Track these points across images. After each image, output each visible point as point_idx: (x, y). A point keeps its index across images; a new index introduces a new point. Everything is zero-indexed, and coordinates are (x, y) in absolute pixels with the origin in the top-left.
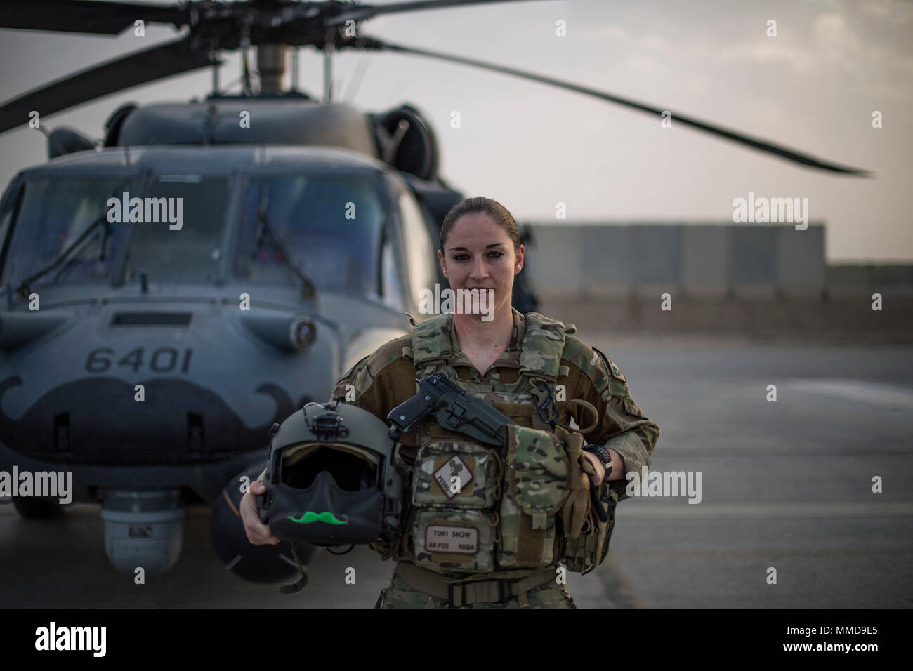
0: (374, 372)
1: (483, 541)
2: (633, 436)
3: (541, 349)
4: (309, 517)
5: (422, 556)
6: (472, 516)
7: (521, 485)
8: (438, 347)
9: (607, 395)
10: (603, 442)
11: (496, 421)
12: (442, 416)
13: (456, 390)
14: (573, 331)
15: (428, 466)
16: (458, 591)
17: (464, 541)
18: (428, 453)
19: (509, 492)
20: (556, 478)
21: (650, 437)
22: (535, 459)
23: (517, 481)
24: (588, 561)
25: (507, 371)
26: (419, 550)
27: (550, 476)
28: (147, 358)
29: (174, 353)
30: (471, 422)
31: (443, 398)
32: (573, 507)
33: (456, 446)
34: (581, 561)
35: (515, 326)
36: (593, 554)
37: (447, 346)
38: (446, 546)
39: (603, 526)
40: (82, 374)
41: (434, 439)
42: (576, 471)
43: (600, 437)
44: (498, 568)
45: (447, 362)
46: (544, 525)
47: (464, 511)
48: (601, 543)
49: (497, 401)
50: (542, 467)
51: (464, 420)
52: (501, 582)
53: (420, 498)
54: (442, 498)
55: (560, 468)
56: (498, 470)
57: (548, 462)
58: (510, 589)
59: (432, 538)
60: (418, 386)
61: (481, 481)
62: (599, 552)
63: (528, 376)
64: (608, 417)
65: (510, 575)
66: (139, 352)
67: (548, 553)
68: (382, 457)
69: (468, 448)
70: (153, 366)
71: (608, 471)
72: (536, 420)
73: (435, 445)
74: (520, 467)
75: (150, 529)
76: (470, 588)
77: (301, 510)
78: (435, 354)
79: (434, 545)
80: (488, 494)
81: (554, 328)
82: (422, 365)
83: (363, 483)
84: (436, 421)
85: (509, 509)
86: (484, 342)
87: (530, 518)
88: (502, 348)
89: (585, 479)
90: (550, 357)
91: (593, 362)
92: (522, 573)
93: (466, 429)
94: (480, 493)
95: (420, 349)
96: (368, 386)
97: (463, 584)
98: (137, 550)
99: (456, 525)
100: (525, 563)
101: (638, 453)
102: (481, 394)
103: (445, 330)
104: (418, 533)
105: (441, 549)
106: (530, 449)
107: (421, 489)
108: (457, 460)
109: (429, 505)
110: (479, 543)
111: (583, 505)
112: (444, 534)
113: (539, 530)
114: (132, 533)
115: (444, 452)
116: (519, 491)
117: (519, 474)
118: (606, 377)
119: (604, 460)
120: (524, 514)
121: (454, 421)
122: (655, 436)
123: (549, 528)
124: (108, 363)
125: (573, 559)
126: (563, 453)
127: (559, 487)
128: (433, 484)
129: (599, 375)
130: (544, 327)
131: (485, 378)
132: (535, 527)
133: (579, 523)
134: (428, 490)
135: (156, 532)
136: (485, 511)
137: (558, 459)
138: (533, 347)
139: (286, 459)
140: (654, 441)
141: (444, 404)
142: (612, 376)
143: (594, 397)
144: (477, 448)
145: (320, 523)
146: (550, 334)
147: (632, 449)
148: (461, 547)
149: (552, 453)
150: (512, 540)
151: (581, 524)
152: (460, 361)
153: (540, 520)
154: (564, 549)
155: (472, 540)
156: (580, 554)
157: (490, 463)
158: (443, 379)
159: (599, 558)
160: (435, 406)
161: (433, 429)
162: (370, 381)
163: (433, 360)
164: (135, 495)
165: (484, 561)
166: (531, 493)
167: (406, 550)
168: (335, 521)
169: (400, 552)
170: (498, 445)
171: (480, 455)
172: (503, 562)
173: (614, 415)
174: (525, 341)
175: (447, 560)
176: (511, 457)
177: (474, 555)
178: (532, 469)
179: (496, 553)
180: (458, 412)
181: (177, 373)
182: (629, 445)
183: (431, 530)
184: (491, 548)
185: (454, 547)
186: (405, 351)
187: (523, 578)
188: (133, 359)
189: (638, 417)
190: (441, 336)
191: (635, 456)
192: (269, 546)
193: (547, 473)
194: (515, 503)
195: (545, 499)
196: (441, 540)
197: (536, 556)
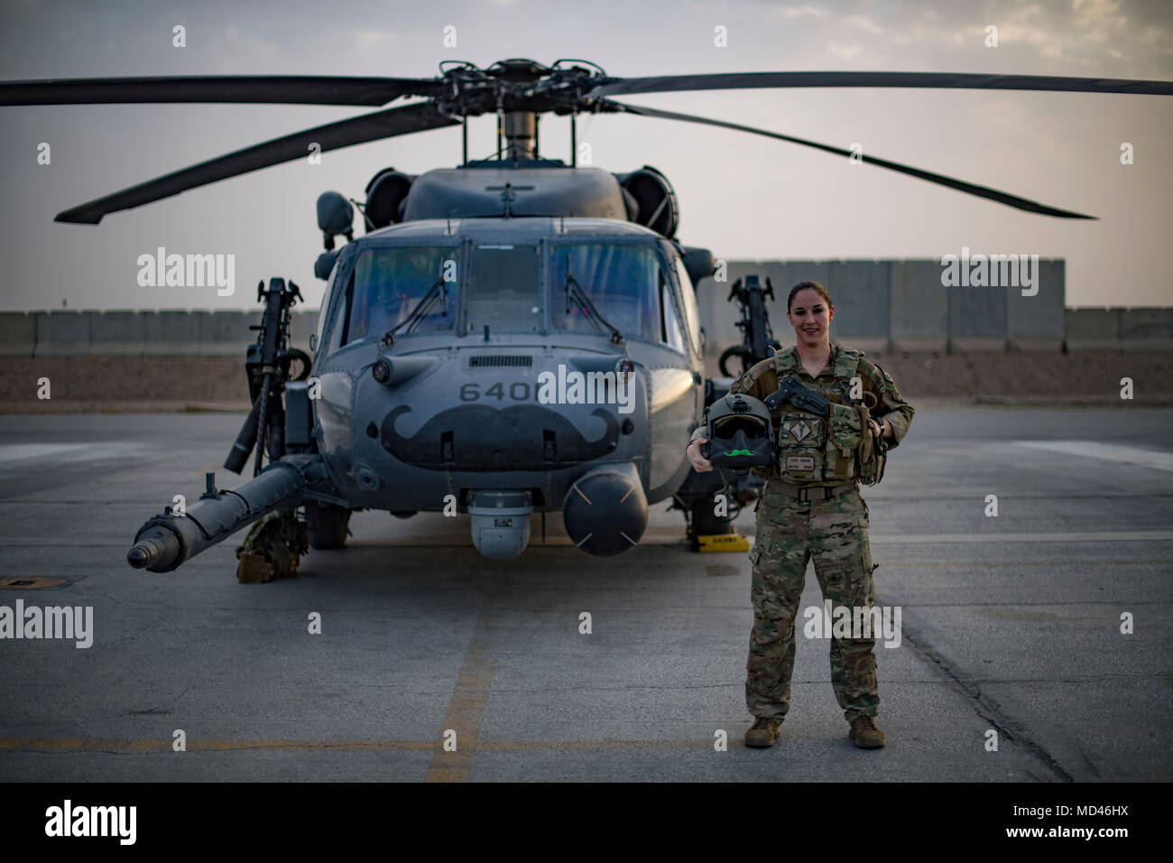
0: (755, 378)
1: (817, 464)
2: (898, 413)
3: (846, 365)
4: (735, 452)
5: (784, 472)
6: (811, 451)
7: (837, 434)
8: (790, 364)
9: (882, 390)
10: (882, 415)
11: (824, 402)
12: (794, 400)
13: (801, 386)
14: (862, 355)
15: (787, 426)
16: (803, 492)
17: (807, 464)
18: (787, 419)
19: (831, 438)
20: (855, 430)
21: (908, 414)
22: (844, 420)
23: (835, 432)
24: (873, 479)
25: (827, 377)
26: (783, 469)
27: (852, 429)
28: (506, 390)
29: (527, 386)
30: (810, 403)
31: (795, 390)
32: (864, 446)
33: (801, 416)
34: (869, 478)
35: (831, 352)
36: (875, 475)
37: (794, 363)
38: (797, 467)
39: (880, 458)
40: (458, 403)
41: (789, 412)
42: (865, 428)
43: (880, 412)
44: (824, 479)
45: (795, 372)
46: (849, 455)
47: (807, 448)
48: (880, 469)
49: (823, 392)
50: (848, 425)
51: (806, 402)
52: (826, 488)
53: (783, 442)
54: (796, 442)
55: (857, 426)
56: (824, 428)
57: (851, 422)
58: (831, 492)
59: (790, 463)
60: (779, 385)
61: (815, 433)
62: (879, 473)
63: (839, 379)
64: (883, 402)
65: (831, 484)
66: (499, 386)
67: (851, 472)
68: (766, 421)
69: (808, 416)
70: (512, 395)
71: (883, 430)
72: (843, 401)
73: (790, 415)
74: (836, 424)
75: (510, 520)
76: (809, 490)
77: (731, 449)
78: (788, 368)
79: (791, 467)
80: (819, 440)
81: (853, 353)
82: (781, 373)
83: (757, 436)
84: (790, 403)
85: (830, 447)
86: (814, 360)
87: (841, 451)
88: (825, 363)
89: (870, 432)
90: (851, 369)
91: (874, 372)
92: (837, 483)
93: (807, 407)
94: (815, 439)
95: (780, 365)
96: (751, 385)
97: (806, 489)
98: (501, 537)
99: (803, 456)
100: (839, 476)
101: (901, 422)
102: (813, 388)
103: (793, 354)
104: (782, 460)
105: (795, 469)
106: (842, 415)
107: (783, 438)
108: (802, 423)
109: (788, 446)
110: (814, 465)
111: (869, 445)
112: (796, 460)
113: (846, 458)
114: (497, 524)
115: (795, 419)
116: (836, 437)
117: (836, 428)
118: (882, 380)
119: (880, 425)
120: (838, 449)
121: (800, 402)
122: (912, 414)
123: (851, 458)
124: (477, 395)
125: (864, 478)
126: (858, 417)
127: (857, 435)
128: (790, 435)
129: (878, 378)
130: (847, 353)
131: (815, 381)
132: (844, 456)
133: (867, 456)
134: (787, 438)
135: (515, 523)
136: (818, 448)
137: (856, 421)
138: (841, 363)
139: (716, 425)
140: (911, 417)
141: (795, 394)
142: (885, 379)
143: (875, 390)
144: (813, 416)
145: (741, 455)
146: (850, 357)
147: (897, 420)
148: (806, 467)
149: (853, 417)
150: (832, 464)
151: (868, 456)
152: (802, 371)
153: (847, 452)
154: (860, 471)
155: (811, 463)
156: (868, 474)
157: (820, 424)
158: (794, 381)
159: (878, 478)
160: (790, 395)
161: (788, 407)
162: (752, 383)
163: (787, 371)
164: (500, 494)
165: (817, 475)
166: (842, 438)
167: (775, 472)
168: (749, 454)
169: (771, 474)
170: (825, 414)
171: (815, 419)
172: (828, 475)
173: (887, 401)
174: (837, 360)
175: (798, 474)
176: (831, 419)
177: (812, 471)
178: (843, 425)
179: (823, 471)
180: (803, 398)
181: (531, 401)
182: (896, 417)
183: (789, 458)
184: (821, 467)
185: (801, 468)
186: (772, 366)
187: (838, 486)
188: (496, 391)
189: (901, 402)
190: (792, 358)
191: (898, 423)
192: (708, 472)
193: (850, 428)
194: (833, 444)
195: (849, 441)
196: (795, 464)
197: (845, 473)
